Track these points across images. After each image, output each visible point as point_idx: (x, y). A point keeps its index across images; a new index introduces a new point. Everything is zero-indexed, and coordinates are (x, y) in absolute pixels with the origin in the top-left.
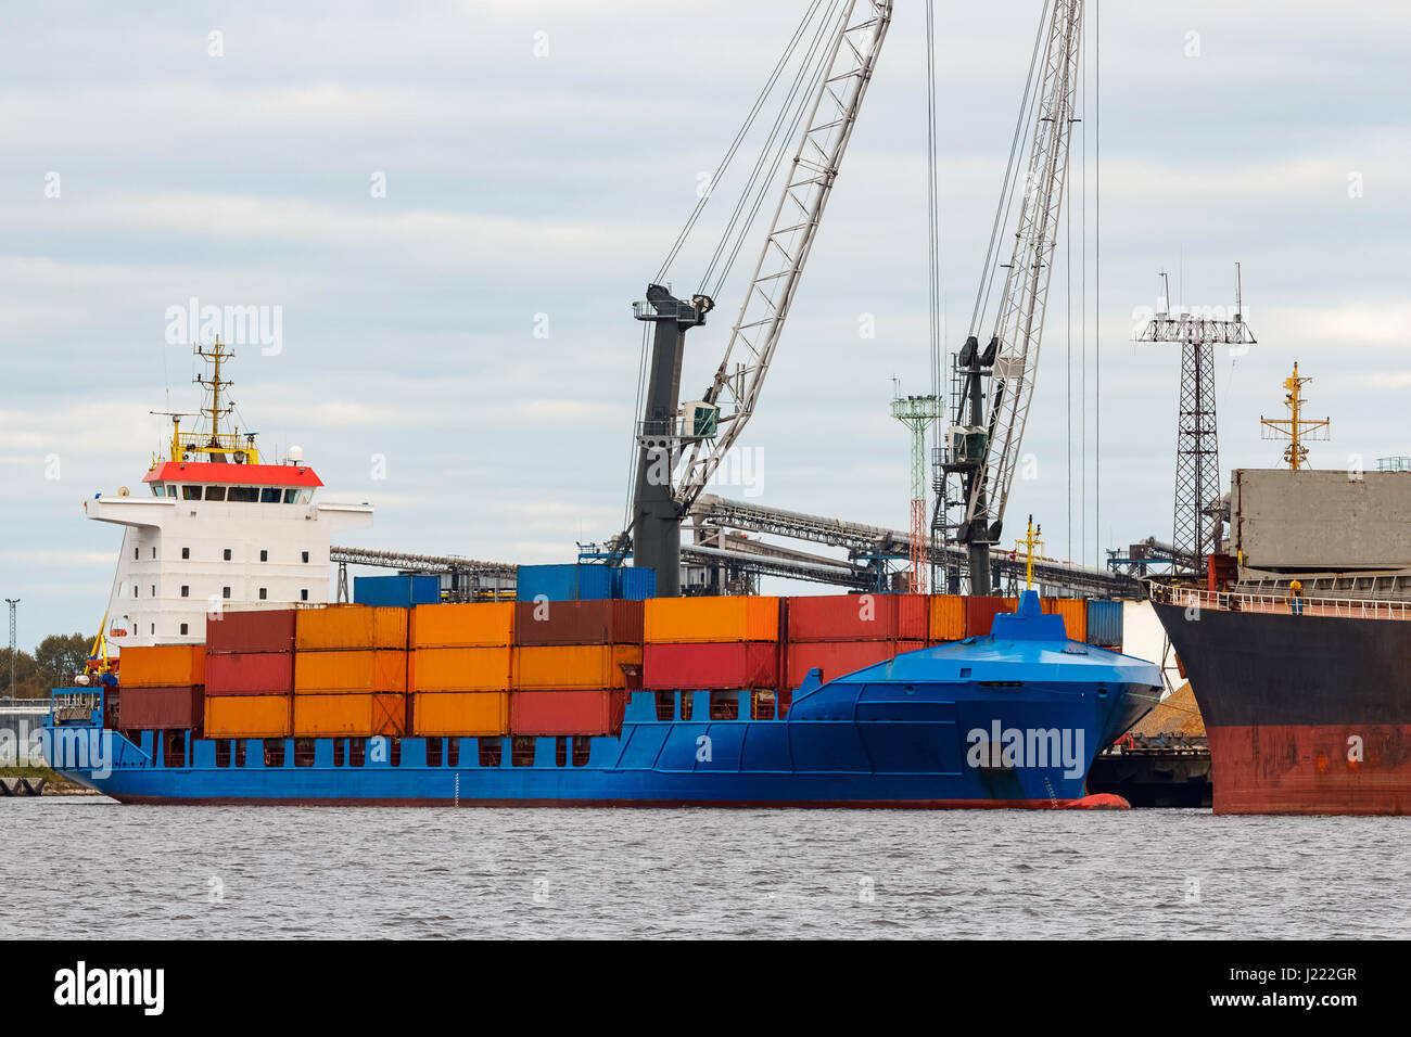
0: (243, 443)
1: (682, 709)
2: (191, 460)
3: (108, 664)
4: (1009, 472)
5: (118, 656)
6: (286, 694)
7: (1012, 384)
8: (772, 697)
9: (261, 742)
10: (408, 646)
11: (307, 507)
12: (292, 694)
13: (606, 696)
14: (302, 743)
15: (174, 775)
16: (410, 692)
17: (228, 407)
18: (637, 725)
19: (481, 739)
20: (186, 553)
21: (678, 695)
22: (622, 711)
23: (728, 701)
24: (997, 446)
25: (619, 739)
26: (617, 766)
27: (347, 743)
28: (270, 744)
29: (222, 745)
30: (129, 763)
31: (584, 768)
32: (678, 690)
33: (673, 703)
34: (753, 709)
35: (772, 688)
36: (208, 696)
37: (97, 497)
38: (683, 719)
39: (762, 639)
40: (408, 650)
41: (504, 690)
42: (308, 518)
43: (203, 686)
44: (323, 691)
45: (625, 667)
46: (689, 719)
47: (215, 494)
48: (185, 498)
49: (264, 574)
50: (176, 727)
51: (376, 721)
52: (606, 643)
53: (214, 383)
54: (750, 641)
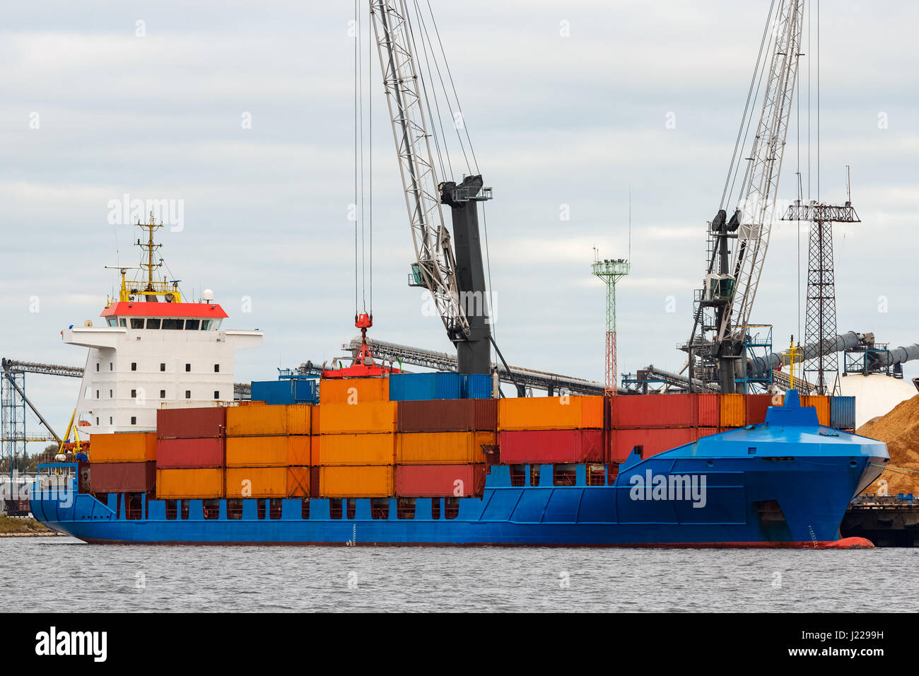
0: (170, 288)
1: (532, 478)
2: (136, 300)
3: (81, 446)
4: (749, 306)
5: (89, 439)
6: (220, 467)
7: (751, 244)
8: (601, 468)
9: (201, 501)
10: (311, 433)
11: (217, 332)
12: (224, 467)
13: (470, 468)
14: (231, 502)
15: (134, 525)
16: (313, 465)
17: (159, 262)
18: (496, 489)
19: (373, 499)
20: (134, 367)
21: (528, 468)
22: (483, 481)
23: (567, 472)
24: (741, 288)
25: (482, 499)
26: (480, 519)
27: (268, 502)
28: (207, 503)
29: (171, 505)
30: (99, 516)
31: (454, 520)
32: (527, 464)
33: (524, 473)
34: (587, 478)
35: (600, 463)
36: (159, 468)
37: (71, 327)
38: (532, 485)
39: (592, 427)
40: (311, 435)
41: (390, 465)
42: (218, 340)
43: (155, 461)
44: (248, 465)
45: (485, 448)
46: (537, 485)
47: (154, 324)
48: (132, 328)
49: (188, 381)
50: (134, 490)
51: (290, 487)
52: (470, 431)
53: (149, 246)
54: (584, 428)
